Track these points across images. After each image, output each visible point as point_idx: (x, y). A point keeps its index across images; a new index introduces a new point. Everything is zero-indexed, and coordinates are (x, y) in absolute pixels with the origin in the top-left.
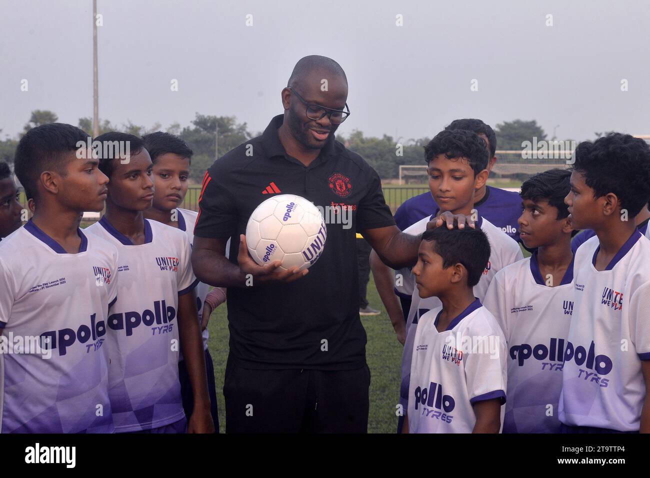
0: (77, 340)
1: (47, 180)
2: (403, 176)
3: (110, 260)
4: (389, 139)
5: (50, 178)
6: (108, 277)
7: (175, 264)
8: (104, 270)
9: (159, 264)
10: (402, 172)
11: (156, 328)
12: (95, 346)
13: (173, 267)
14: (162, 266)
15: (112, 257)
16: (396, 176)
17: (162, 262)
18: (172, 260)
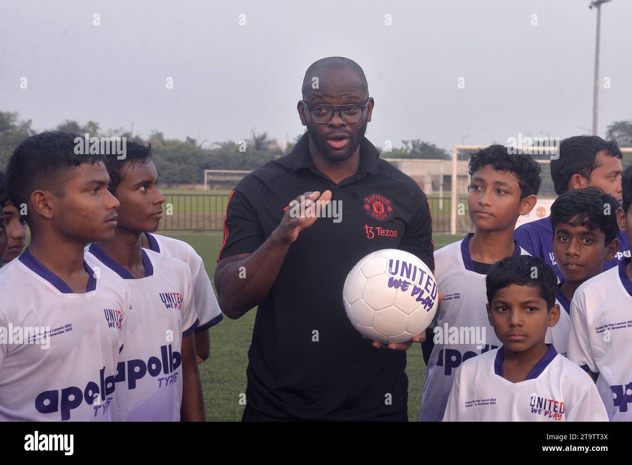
0: (84, 400)
1: (39, 202)
2: (208, 181)
3: (122, 300)
4: (193, 142)
5: (44, 199)
6: (120, 321)
7: (180, 301)
8: (116, 313)
9: (164, 301)
10: (207, 177)
11: (163, 379)
12: (104, 407)
13: (178, 304)
14: (167, 303)
15: (123, 296)
16: (201, 181)
17: (167, 298)
18: (176, 295)
